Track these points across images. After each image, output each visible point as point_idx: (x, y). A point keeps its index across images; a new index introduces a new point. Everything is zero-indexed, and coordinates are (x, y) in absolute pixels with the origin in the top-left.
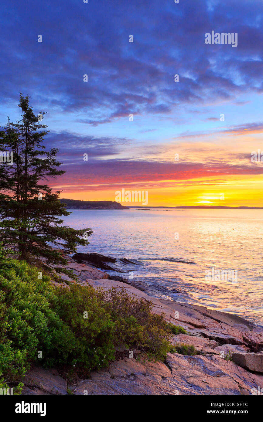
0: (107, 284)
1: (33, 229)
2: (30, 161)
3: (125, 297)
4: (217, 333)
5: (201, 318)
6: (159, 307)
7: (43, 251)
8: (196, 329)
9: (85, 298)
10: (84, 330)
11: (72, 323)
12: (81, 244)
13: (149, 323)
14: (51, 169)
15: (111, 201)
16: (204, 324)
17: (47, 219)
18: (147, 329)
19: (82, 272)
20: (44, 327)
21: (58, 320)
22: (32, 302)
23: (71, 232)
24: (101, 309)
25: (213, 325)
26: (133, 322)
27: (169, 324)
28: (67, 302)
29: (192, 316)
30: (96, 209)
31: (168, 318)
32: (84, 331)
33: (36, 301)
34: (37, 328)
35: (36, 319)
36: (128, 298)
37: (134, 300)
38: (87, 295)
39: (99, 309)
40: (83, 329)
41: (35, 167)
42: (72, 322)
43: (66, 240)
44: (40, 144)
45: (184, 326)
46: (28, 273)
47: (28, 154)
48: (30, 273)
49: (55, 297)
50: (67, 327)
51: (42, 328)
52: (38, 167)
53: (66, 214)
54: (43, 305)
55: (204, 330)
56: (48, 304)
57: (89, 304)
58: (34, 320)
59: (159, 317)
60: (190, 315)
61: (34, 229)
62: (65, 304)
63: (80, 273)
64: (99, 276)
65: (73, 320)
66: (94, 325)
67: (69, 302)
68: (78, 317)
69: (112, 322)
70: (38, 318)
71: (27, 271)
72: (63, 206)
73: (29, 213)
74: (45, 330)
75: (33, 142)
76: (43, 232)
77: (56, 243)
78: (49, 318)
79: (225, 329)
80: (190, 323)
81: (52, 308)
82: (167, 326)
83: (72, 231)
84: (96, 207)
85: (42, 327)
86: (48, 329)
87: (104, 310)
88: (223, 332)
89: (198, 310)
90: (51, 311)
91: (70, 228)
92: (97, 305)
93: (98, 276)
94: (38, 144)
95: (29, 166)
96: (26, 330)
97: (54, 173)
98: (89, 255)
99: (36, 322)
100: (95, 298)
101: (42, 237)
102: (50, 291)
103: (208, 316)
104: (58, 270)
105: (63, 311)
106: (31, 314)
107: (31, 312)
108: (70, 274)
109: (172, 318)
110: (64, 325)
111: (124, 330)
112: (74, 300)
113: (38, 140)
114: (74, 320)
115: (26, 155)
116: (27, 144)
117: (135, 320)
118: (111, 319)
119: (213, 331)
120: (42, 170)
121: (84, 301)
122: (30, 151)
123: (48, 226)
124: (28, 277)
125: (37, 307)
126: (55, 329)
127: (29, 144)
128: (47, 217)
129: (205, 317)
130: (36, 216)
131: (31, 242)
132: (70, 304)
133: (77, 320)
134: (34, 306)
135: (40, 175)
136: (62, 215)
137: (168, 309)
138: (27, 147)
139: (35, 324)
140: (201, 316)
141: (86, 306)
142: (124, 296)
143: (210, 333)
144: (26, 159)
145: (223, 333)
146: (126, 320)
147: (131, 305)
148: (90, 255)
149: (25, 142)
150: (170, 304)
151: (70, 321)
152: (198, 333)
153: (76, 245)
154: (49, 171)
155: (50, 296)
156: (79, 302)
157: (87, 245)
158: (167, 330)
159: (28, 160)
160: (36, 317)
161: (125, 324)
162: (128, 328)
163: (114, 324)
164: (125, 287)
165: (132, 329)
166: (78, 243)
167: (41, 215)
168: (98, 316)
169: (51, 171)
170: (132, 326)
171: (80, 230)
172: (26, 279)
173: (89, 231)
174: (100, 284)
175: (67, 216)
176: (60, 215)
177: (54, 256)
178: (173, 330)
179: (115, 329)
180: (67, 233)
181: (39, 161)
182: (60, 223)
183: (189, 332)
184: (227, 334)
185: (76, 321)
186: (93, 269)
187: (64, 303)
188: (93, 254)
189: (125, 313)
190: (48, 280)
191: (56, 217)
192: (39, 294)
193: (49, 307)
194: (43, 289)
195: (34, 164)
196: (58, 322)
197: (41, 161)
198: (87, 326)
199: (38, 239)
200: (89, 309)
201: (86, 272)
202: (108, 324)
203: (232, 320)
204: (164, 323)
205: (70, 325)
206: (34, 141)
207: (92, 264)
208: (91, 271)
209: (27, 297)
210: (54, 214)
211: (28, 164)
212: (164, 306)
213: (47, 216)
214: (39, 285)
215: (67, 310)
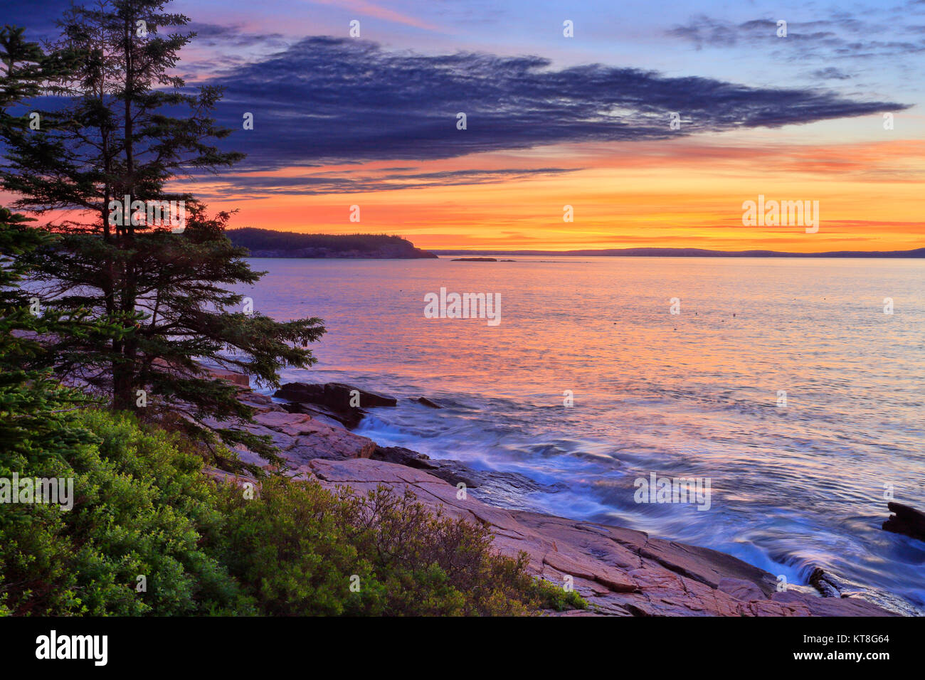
0: (370, 473)
1: (154, 321)
2: (141, 123)
3: (415, 512)
4: (673, 607)
5: (629, 562)
6: (512, 535)
7: (183, 383)
8: (613, 595)
9: (300, 516)
10: (296, 608)
11: (262, 589)
12: (293, 364)
13: (482, 582)
14: (201, 149)
15: (385, 235)
16: (638, 580)
17: (195, 292)
18: (476, 599)
19: (303, 440)
20: (183, 601)
21: (224, 581)
22: (149, 532)
23: (263, 331)
24: (346, 548)
25: (662, 583)
26: (437, 581)
27: (540, 584)
28: (248, 528)
29: (605, 558)
30: (343, 257)
31: (537, 567)
32: (298, 611)
33: (158, 529)
34: (162, 604)
35: (160, 578)
36: (421, 515)
37: (440, 521)
38: (306, 508)
39: (339, 548)
40: (293, 604)
41: (157, 141)
42: (262, 585)
43: (250, 351)
44: (169, 72)
45: (582, 588)
46: (136, 449)
47: (132, 104)
48: (143, 449)
49: (217, 516)
50: (247, 599)
51: (178, 605)
52: (164, 141)
53: (247, 277)
54: (180, 541)
55: (636, 599)
56: (195, 535)
57: (311, 535)
58: (155, 583)
59: (512, 564)
60: (600, 554)
61: (157, 319)
62: (244, 536)
63: (294, 439)
64: (348, 447)
65: (264, 580)
66: (325, 593)
67: (257, 528)
68: (280, 572)
69: (376, 583)
70: (164, 578)
71: (134, 444)
72: (238, 255)
73: (141, 274)
74: (186, 608)
75: (146, 68)
76: (184, 330)
77: (220, 359)
78: (199, 574)
79: (695, 595)
80: (597, 580)
81: (207, 546)
82: (534, 588)
83: (266, 327)
84: (343, 253)
85: (176, 602)
86: (193, 607)
87: (354, 550)
88: (687, 604)
89: (624, 540)
90: (203, 555)
91: (261, 316)
92: (335, 537)
93: (345, 448)
94: (161, 73)
95: (137, 138)
96: (131, 610)
97: (211, 158)
98: (322, 390)
99: (159, 589)
100: (329, 516)
101: (180, 343)
102: (202, 499)
103: (650, 557)
104: (229, 437)
105: (239, 555)
106: (146, 566)
107: (144, 561)
108: (263, 448)
109: (548, 566)
110: (241, 594)
111: (411, 604)
112: (270, 525)
113: (162, 61)
114: (268, 580)
115: (128, 105)
116: (130, 73)
117: (444, 575)
118: (375, 575)
119: (662, 601)
120: (176, 150)
121: (298, 524)
122: (138, 94)
123: (197, 313)
124: (137, 460)
125: (163, 545)
126: (213, 607)
127: (135, 72)
128: (194, 287)
129: (642, 558)
130: (162, 283)
131: (149, 359)
132: (257, 535)
133: (278, 580)
134: (155, 542)
135: (170, 165)
136: (237, 281)
137: (539, 542)
138: (129, 82)
139: (156, 594)
140: (633, 556)
141: (302, 540)
142: (411, 510)
143: (653, 605)
144: (127, 117)
145: (689, 607)
146: (416, 577)
147: (432, 534)
148: (323, 388)
149: (123, 67)
150: (546, 525)
151: (258, 584)
152: (620, 606)
153: (278, 365)
154: (197, 154)
155: (201, 514)
156: (284, 529)
157: (310, 365)
158: (533, 602)
159: (136, 120)
160: (158, 574)
161: (413, 587)
162: (421, 599)
163: (383, 587)
164: (418, 482)
165: (432, 602)
166: (284, 360)
167: (176, 280)
168: (337, 566)
169: (204, 154)
170: (433, 592)
171: (289, 325)
172: (130, 466)
173: (316, 326)
174: (350, 473)
175: (250, 283)
176: (231, 282)
177: (214, 398)
178: (549, 599)
179: (386, 601)
180: (252, 332)
181: (166, 123)
182: (232, 304)
183: (594, 605)
184: (699, 607)
185: (273, 582)
186: (333, 430)
187: (242, 532)
188: (332, 387)
189: (413, 558)
190: (197, 468)
191: (219, 285)
192: (169, 509)
193: (198, 543)
194: (181, 494)
195: (151, 133)
196: (224, 587)
197: (172, 123)
198: (305, 594)
199: (168, 349)
200: (311, 548)
201: (311, 437)
202: (367, 588)
203: (716, 568)
204: (526, 582)
205: (257, 594)
206: (149, 63)
207: (330, 413)
208: (327, 435)
209: (134, 517)
210: (215, 278)
211: (134, 132)
212: (526, 531)
213: (194, 283)
214: (169, 483)
215: (250, 550)
